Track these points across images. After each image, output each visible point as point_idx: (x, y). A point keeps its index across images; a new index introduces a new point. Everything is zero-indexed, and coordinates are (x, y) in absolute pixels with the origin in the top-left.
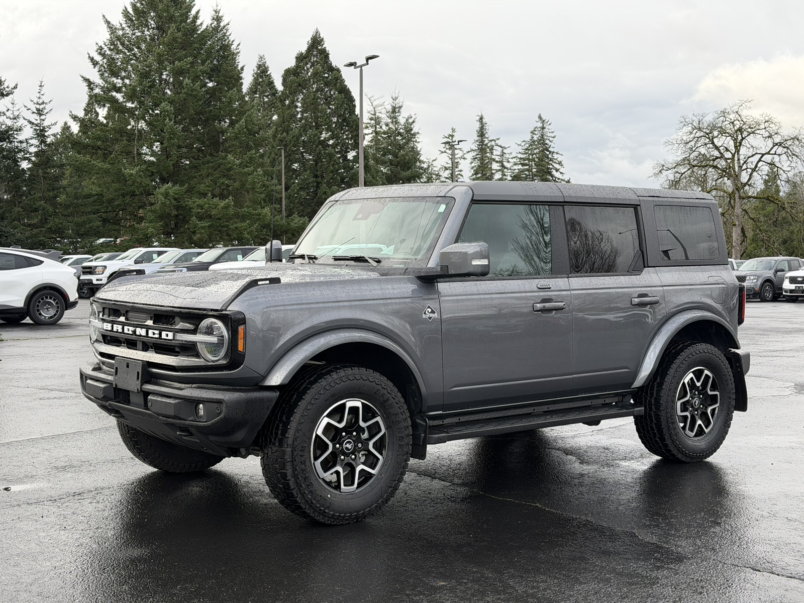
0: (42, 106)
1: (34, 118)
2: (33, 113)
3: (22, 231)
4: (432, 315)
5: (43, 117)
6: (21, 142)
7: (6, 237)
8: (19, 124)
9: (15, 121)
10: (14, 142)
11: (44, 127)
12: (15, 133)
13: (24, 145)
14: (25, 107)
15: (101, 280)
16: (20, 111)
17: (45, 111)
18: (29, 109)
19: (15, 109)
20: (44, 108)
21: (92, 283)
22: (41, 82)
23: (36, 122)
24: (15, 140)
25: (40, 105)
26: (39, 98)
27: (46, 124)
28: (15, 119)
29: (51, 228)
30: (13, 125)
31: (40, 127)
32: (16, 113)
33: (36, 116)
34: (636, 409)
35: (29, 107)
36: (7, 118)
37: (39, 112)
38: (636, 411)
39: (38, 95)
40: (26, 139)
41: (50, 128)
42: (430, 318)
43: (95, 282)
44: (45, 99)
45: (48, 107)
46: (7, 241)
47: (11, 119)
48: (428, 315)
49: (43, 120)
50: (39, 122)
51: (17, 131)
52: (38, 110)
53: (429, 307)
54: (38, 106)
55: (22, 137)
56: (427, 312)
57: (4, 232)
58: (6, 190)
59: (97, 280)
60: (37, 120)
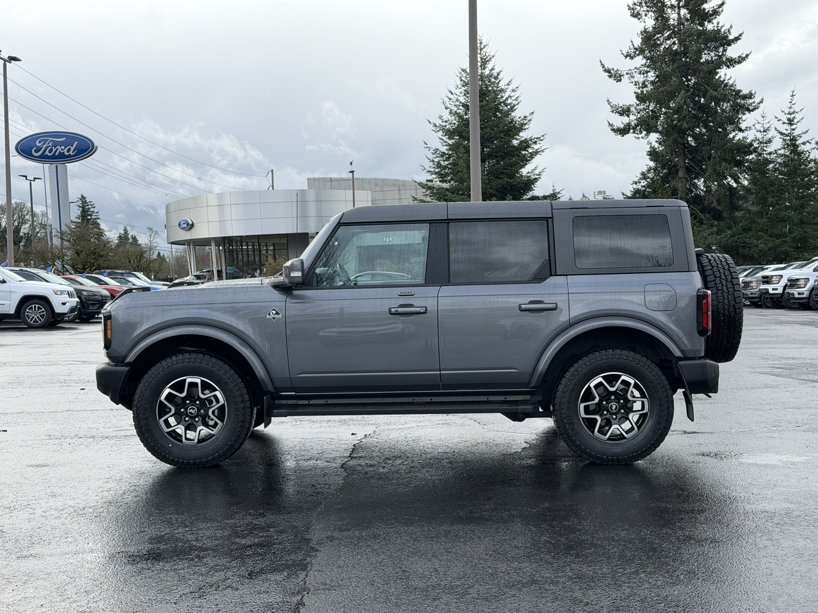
0: (792, 116)
1: (784, 128)
2: (784, 123)
3: (765, 242)
4: (276, 316)
5: (793, 127)
6: (770, 154)
7: (749, 248)
8: (769, 136)
9: (765, 133)
10: (763, 154)
11: (794, 136)
12: (765, 145)
13: (773, 156)
14: (776, 118)
15: (777, 289)
16: (771, 123)
17: (795, 121)
18: (780, 120)
19: (765, 122)
20: (794, 118)
21: (768, 292)
22: (793, 92)
23: (786, 132)
24: (765, 152)
25: (791, 114)
26: (790, 108)
27: (796, 133)
28: (765, 131)
29: (796, 237)
30: (763, 138)
31: (790, 136)
32: (766, 126)
33: (787, 127)
34: (520, 407)
35: (779, 118)
36: (758, 131)
37: (790, 122)
38: (520, 409)
39: (789, 105)
40: (775, 151)
41: (801, 137)
42: (274, 318)
43: (771, 291)
44: (796, 108)
45: (798, 117)
46: (750, 252)
47: (761, 132)
48: (272, 316)
49: (794, 130)
50: (789, 132)
51: (766, 143)
52: (789, 119)
53: (274, 310)
54: (789, 116)
55: (771, 148)
56: (271, 314)
57: (748, 243)
58: (753, 202)
59: (773, 289)
60: (787, 130)
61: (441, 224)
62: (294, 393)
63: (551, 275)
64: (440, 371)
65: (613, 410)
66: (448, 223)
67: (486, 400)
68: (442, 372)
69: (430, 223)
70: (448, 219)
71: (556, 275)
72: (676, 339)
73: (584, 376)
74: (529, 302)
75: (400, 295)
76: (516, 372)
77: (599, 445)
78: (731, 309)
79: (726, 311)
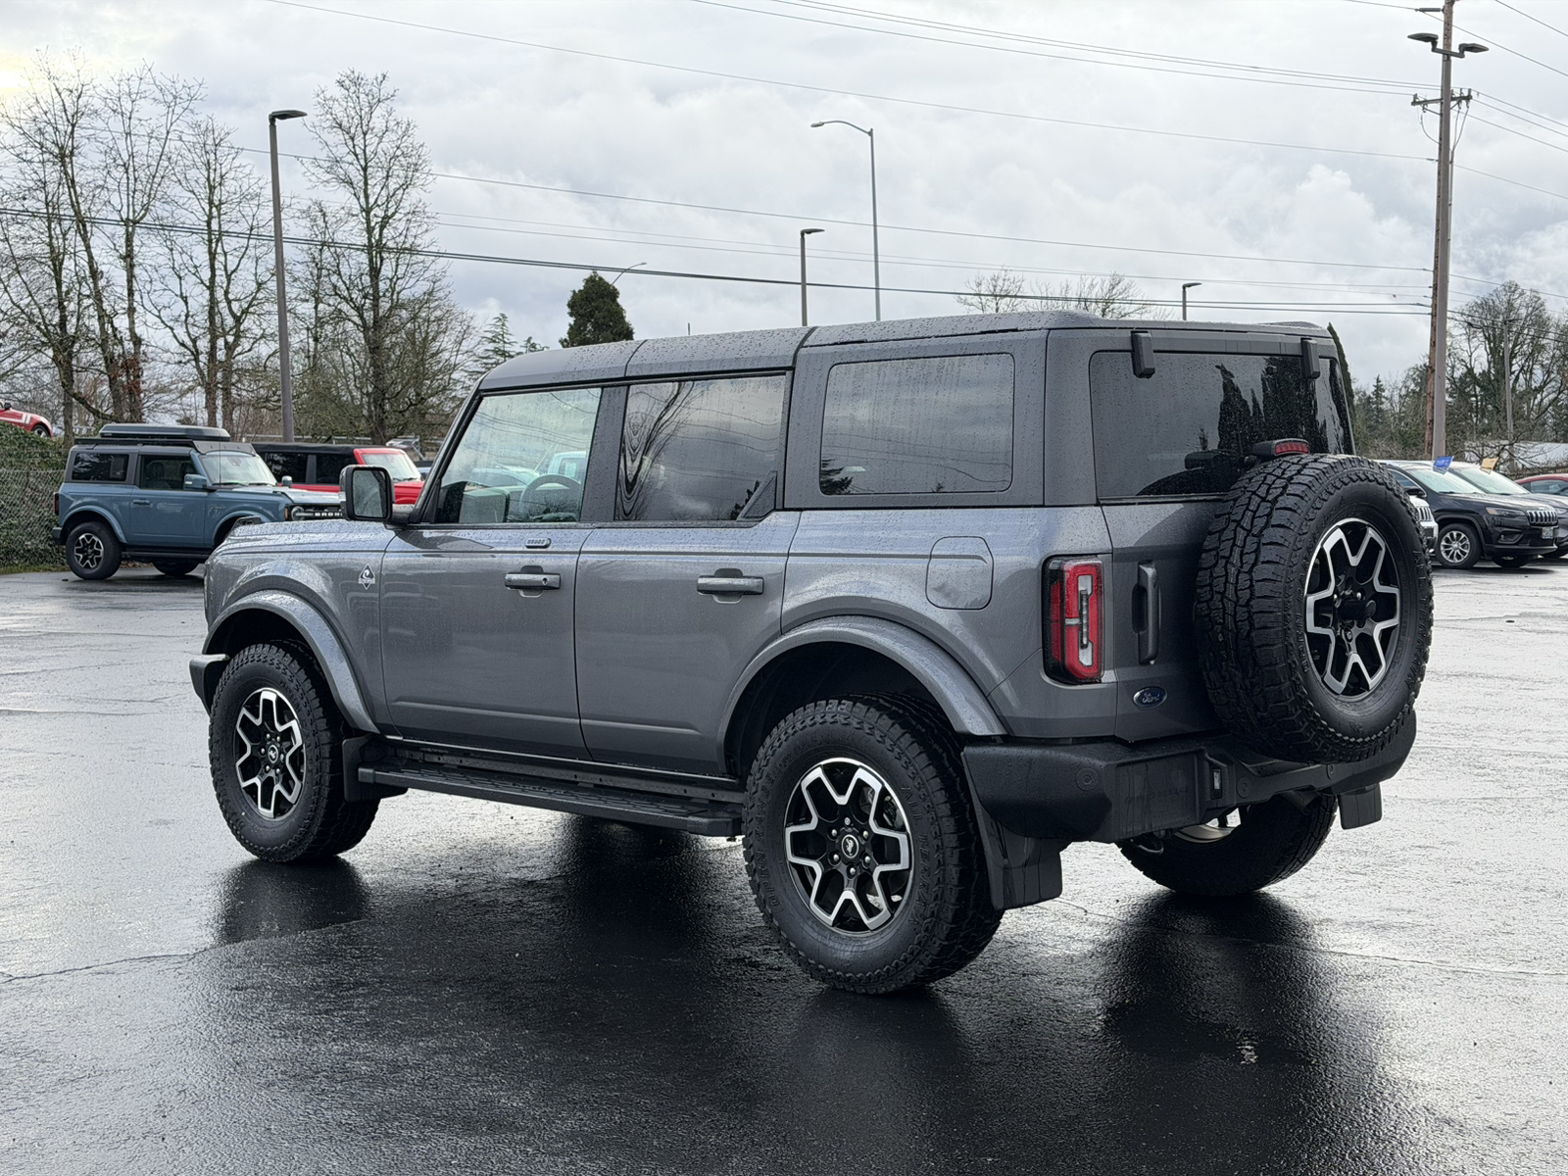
4: (369, 580)
42: (367, 585)
48: (366, 580)
56: (364, 576)
61: (618, 389)
62: (400, 738)
63: (775, 510)
64: (580, 719)
65: (848, 853)
66: (629, 385)
67: (682, 793)
68: (583, 721)
69: (603, 387)
70: (626, 378)
71: (784, 509)
72: (988, 688)
73: (784, 761)
74: (717, 572)
75: (528, 547)
76: (690, 735)
77: (815, 935)
78: (1242, 614)
79: (1229, 619)
